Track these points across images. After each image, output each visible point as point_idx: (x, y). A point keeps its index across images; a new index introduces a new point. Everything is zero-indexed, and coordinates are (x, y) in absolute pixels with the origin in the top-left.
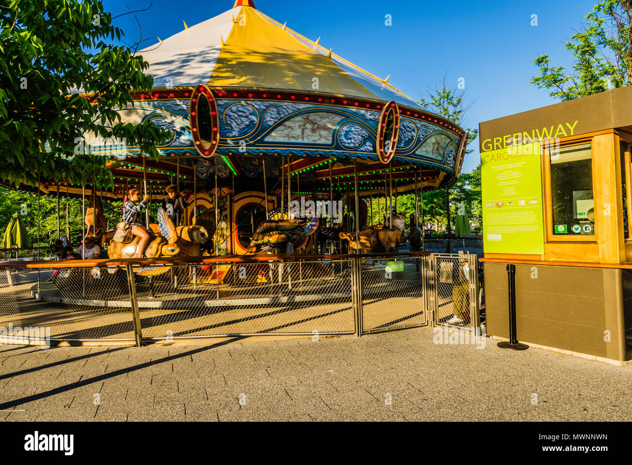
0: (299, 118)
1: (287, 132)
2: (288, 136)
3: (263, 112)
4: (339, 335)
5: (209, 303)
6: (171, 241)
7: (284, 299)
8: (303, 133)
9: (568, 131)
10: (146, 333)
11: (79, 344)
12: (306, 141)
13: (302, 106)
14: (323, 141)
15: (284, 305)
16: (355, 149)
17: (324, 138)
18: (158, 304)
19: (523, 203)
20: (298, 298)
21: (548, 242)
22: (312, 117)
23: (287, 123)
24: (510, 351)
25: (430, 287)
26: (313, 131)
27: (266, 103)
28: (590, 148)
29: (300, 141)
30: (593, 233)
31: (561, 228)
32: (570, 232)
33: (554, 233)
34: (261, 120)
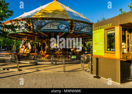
0: (49, 24)
1: (47, 27)
2: (47, 28)
3: (41, 23)
4: (60, 72)
5: (39, 63)
6: (30, 49)
7: (54, 63)
8: (51, 27)
9: (110, 26)
10: (20, 69)
11: (9, 70)
12: (51, 29)
13: (50, 21)
14: (55, 28)
15: (54, 64)
16: (64, 30)
17: (56, 28)
18: (29, 62)
19: (100, 43)
20: (57, 63)
21: (105, 53)
22: (52, 23)
23: (47, 25)
24: (96, 79)
25: (82, 62)
26: (53, 26)
27: (42, 21)
28: (115, 30)
29: (50, 29)
30: (115, 51)
31: (109, 49)
32: (110, 51)
33: (107, 51)
34: (41, 24)
